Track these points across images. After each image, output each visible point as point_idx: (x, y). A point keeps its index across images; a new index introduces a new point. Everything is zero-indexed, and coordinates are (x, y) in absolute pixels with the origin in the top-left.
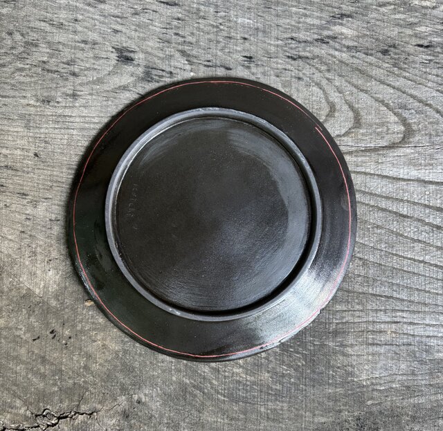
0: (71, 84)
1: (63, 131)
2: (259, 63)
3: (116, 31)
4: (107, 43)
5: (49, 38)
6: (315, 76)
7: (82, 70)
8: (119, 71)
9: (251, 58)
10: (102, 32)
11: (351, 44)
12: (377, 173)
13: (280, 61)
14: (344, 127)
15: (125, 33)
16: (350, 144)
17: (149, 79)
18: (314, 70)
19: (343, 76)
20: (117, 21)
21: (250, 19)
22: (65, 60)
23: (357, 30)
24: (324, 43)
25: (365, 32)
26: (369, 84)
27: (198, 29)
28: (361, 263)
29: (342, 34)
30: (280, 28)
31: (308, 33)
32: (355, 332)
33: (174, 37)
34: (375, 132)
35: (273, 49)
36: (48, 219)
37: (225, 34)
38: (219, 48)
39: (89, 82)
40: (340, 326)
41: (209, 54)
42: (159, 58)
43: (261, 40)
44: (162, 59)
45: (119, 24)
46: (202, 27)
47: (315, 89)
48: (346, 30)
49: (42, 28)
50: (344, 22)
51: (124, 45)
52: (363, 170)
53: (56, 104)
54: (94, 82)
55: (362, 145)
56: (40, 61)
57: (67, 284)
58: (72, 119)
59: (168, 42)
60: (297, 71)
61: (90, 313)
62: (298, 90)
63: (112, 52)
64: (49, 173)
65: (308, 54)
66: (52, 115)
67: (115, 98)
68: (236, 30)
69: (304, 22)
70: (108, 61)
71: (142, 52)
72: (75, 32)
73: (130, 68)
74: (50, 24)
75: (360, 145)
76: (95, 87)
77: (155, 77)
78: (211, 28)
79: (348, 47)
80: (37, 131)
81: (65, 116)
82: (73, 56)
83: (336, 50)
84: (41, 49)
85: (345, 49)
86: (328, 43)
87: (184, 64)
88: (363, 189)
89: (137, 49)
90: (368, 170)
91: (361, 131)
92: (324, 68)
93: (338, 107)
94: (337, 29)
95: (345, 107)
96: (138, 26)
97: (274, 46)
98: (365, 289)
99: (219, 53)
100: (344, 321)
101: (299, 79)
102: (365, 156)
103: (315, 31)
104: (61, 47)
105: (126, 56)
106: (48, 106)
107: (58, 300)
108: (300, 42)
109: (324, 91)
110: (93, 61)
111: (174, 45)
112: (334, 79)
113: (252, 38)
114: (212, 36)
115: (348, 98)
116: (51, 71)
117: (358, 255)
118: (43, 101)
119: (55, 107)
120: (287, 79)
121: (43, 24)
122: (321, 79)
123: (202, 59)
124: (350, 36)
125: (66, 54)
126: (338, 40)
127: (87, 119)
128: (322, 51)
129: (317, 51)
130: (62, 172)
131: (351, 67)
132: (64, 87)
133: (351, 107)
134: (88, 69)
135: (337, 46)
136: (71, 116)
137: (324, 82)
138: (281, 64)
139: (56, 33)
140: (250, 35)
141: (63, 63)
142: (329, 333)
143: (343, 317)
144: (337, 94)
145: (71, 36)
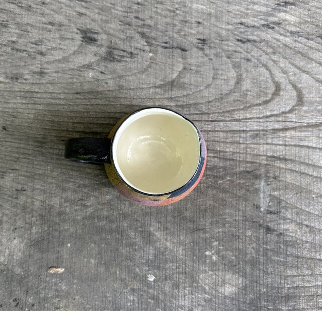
0: (39, 62)
1: (30, 106)
2: (212, 45)
3: (81, 14)
4: (72, 25)
5: (18, 20)
6: (262, 58)
7: (49, 49)
8: (83, 51)
9: (204, 40)
10: (68, 14)
11: (294, 29)
12: (318, 146)
13: (231, 44)
14: (288, 104)
15: (89, 16)
16: (294, 120)
17: (112, 59)
18: (261, 52)
19: (287, 59)
20: (82, 5)
21: (203, 5)
22: (33, 40)
23: (299, 17)
24: (270, 28)
25: (306, 19)
26: (310, 66)
27: (157, 13)
28: (308, 230)
29: (286, 20)
30: (231, 14)
31: (256, 19)
32: (305, 296)
33: (134, 20)
34: (316, 109)
35: (224, 33)
36: (14, 189)
37: (181, 18)
38: (176, 31)
39: (56, 60)
40: (292, 290)
41: (166, 36)
42: (121, 39)
43: (213, 24)
44: (123, 40)
45: (84, 7)
46: (159, 11)
47: (263, 70)
48: (290, 17)
49: (11, 10)
50: (288, 10)
51: (88, 27)
52: (306, 144)
53: (24, 81)
54: (59, 61)
55: (305, 121)
56: (9, 41)
57: (32, 252)
58: (39, 95)
59: (129, 24)
60: (246, 53)
61: (54, 280)
62: (247, 71)
63: (77, 33)
64: (16, 145)
65: (255, 38)
66: (20, 91)
67: (80, 76)
68: (191, 14)
69: (253, 9)
70: (74, 42)
71: (105, 34)
72: (43, 14)
73: (93, 48)
74: (18, 6)
75: (302, 121)
76: (60, 65)
77: (116, 57)
78: (168, 12)
79: (291, 32)
80: (5, 105)
81: (32, 92)
82: (40, 37)
83: (281, 34)
84: (10, 30)
85: (289, 34)
86: (273, 28)
87: (144, 45)
88: (307, 161)
89: (100, 30)
90: (310, 144)
91: (304, 108)
92: (270, 50)
93: (283, 87)
94: (282, 15)
95: (290, 87)
96: (101, 9)
97: (226, 30)
98: (313, 254)
99: (175, 35)
100: (295, 285)
101: (248, 60)
102: (308, 131)
103: (262, 17)
104: (29, 28)
105: (89, 37)
106: (16, 83)
107: (23, 268)
108: (248, 27)
109: (270, 71)
110: (59, 41)
111: (134, 27)
112: (279, 61)
113: (205, 23)
114: (168, 20)
115: (292, 78)
116: (20, 51)
117: (305, 223)
118: (12, 78)
119: (23, 83)
120: (237, 60)
121: (12, 6)
122: (268, 61)
123: (160, 41)
124: (293, 22)
125: (34, 34)
126: (282, 26)
127: (53, 95)
128: (268, 35)
129: (263, 35)
130: (29, 145)
131: (295, 51)
132: (32, 65)
133: (295, 87)
134: (54, 49)
135: (282, 31)
136: (37, 92)
137: (270, 64)
138: (231, 46)
139: (25, 15)
140: (204, 20)
141: (32, 43)
142: (282, 297)
143: (294, 282)
144: (282, 75)
145: (39, 18)
